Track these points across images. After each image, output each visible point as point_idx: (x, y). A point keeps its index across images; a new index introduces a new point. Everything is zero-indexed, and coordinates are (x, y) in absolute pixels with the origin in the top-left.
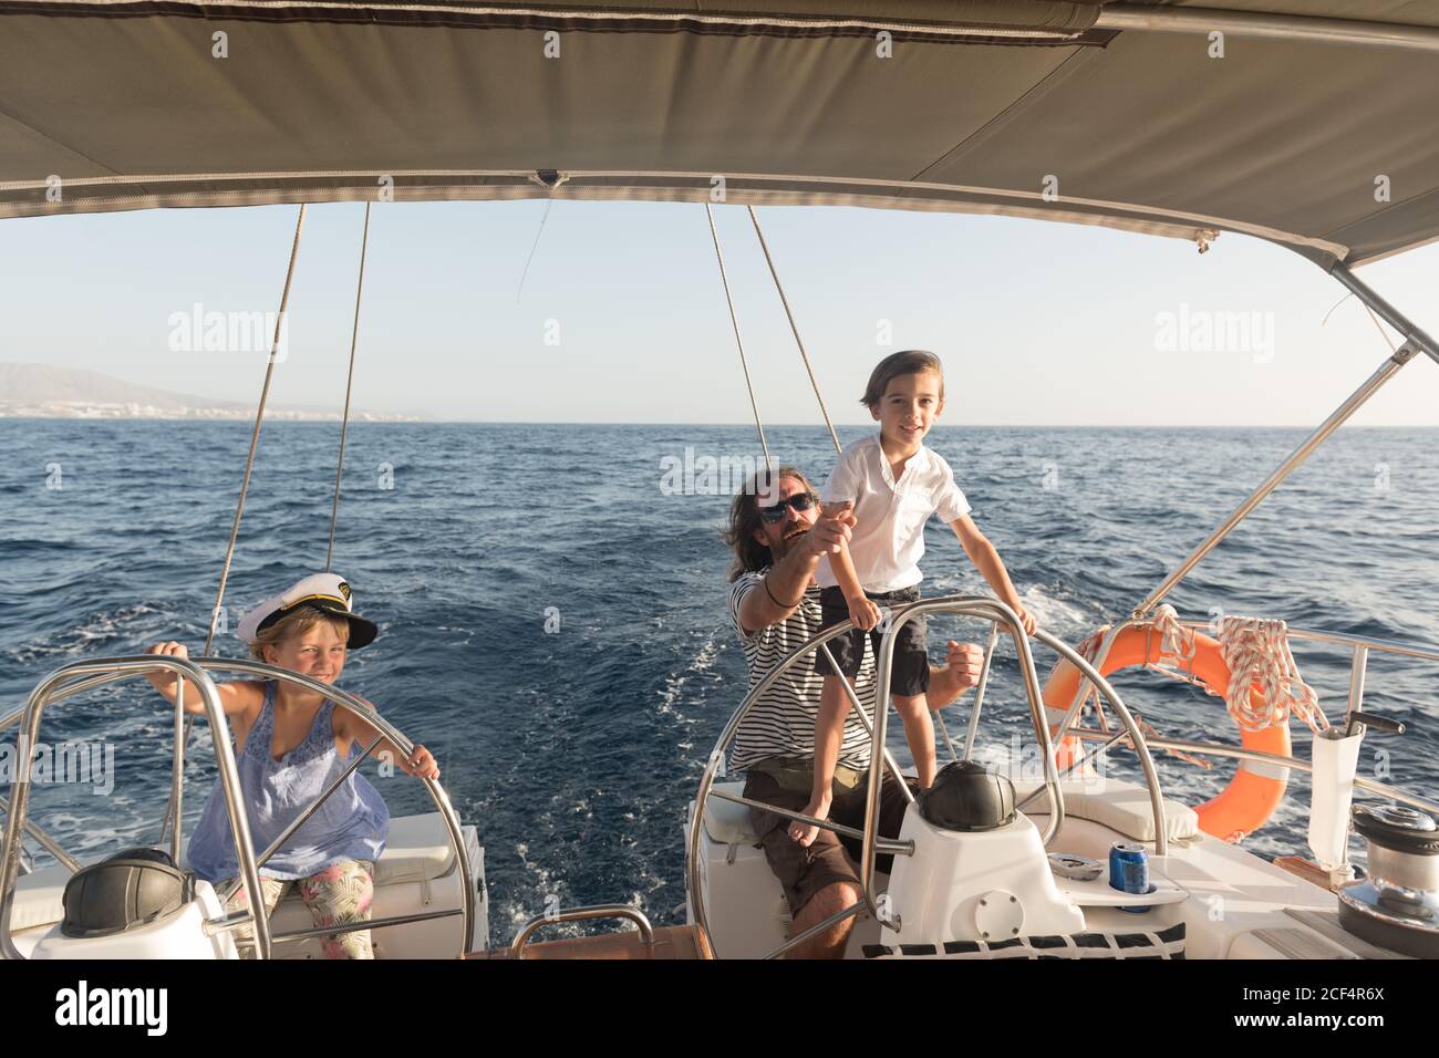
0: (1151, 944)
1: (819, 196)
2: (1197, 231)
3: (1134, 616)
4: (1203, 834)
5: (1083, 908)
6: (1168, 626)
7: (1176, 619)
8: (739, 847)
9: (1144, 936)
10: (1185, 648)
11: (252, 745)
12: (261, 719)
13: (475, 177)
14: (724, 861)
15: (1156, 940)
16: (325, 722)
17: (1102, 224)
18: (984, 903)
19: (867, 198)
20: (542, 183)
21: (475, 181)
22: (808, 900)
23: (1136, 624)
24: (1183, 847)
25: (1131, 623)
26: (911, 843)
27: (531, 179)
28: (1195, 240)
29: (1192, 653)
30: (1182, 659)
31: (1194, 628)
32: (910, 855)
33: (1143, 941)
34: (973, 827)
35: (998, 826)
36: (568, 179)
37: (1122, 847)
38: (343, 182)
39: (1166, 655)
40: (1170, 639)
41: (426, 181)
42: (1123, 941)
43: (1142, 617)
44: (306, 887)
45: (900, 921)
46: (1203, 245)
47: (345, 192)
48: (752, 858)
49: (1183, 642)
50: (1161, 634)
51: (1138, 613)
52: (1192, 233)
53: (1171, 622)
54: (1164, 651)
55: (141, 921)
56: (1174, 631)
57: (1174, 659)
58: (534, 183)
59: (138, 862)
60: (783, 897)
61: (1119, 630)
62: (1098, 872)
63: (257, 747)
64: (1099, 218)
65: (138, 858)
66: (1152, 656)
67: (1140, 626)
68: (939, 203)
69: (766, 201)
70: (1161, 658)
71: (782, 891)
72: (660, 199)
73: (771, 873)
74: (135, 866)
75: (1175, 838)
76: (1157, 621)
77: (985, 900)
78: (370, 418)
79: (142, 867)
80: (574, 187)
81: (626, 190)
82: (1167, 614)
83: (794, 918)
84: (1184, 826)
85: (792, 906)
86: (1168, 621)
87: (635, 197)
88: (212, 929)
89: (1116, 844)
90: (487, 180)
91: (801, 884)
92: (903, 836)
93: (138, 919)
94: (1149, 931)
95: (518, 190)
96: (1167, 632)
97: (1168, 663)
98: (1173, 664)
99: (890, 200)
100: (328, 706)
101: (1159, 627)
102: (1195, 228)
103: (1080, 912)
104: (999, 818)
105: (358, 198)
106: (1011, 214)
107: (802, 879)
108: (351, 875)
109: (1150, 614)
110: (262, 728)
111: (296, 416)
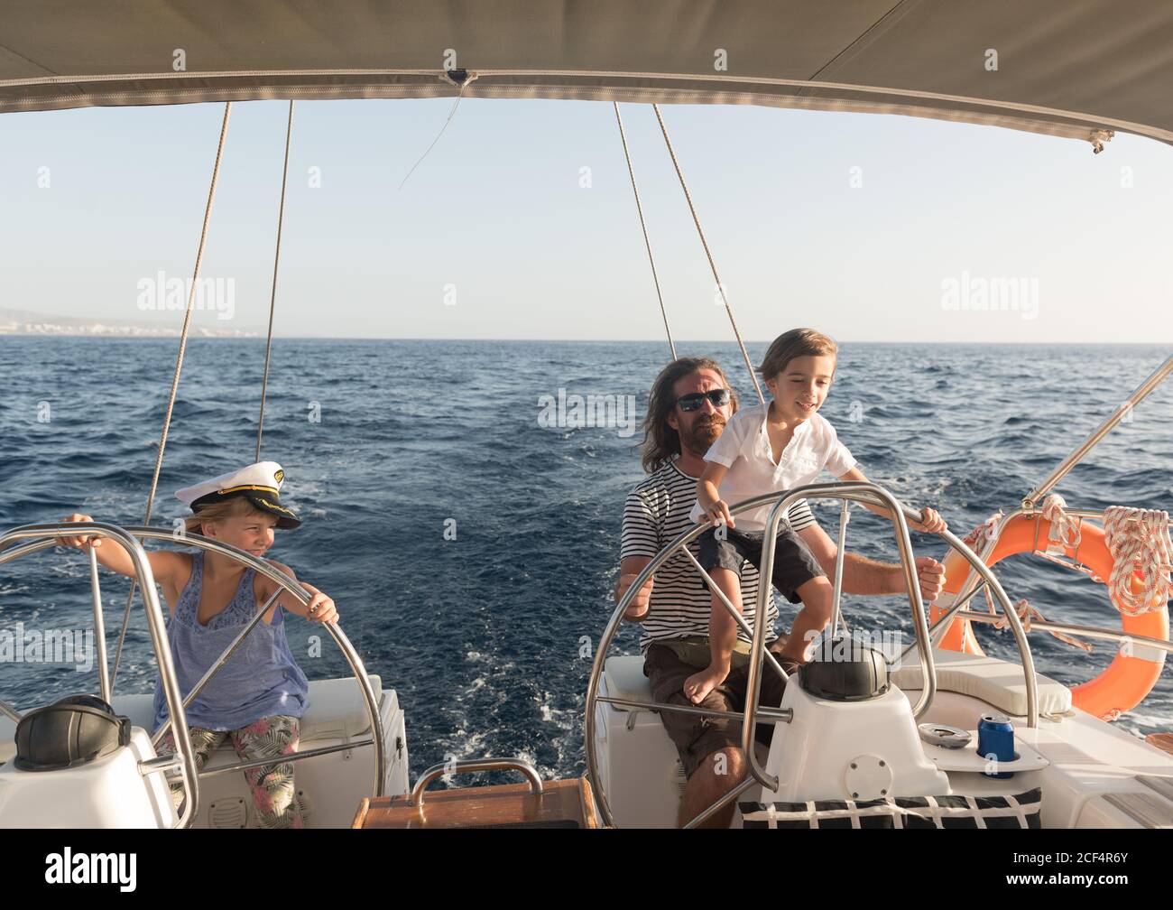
0: (1008, 806)
1: (721, 96)
2: (1092, 131)
3: (1024, 505)
4: (1076, 710)
5: (948, 772)
6: (1056, 515)
7: (1064, 509)
8: (638, 715)
9: (1004, 799)
10: (1072, 538)
11: (181, 610)
12: (190, 586)
13: (388, 76)
14: (624, 726)
15: (1014, 802)
16: (247, 588)
17: (998, 124)
18: (854, 766)
19: (768, 98)
20: (452, 82)
21: (388, 79)
22: (700, 763)
23: (1026, 512)
24: (1055, 721)
25: (1021, 512)
26: (790, 711)
27: (441, 78)
28: (1090, 140)
29: (1078, 541)
30: (1069, 547)
31: (1081, 517)
32: (789, 722)
33: (1001, 803)
34: (847, 698)
35: (872, 696)
36: (477, 78)
37: (990, 719)
38: (264, 81)
39: (1054, 543)
40: (1057, 527)
41: (342, 80)
42: (982, 804)
43: (1031, 506)
44: (237, 738)
45: (777, 782)
46: (1098, 145)
47: (266, 91)
48: (650, 723)
49: (1070, 530)
50: (1049, 522)
51: (1028, 502)
52: (1087, 133)
53: (1058, 511)
54: (1051, 539)
55: (83, 759)
56: (1062, 520)
57: (1060, 547)
58: (444, 82)
59: (79, 707)
60: (678, 761)
61: (1007, 521)
62: (966, 742)
63: (185, 612)
64: (996, 118)
65: (78, 704)
66: (1041, 544)
67: (1028, 515)
68: (839, 103)
69: (670, 100)
70: (1049, 546)
71: (678, 757)
72: (566, 97)
73: (667, 736)
74: (77, 711)
75: (1049, 714)
76: (1045, 510)
77: (856, 763)
78: (207, 333)
79: (82, 712)
80: (483, 87)
81: (532, 90)
82: (1055, 503)
83: (688, 779)
84: (1058, 702)
85: (686, 770)
86: (1056, 510)
87: (542, 96)
88: (146, 769)
89: (984, 716)
90: (400, 79)
91: (694, 747)
92: (784, 705)
93: (80, 757)
94: (1008, 795)
95: (428, 89)
96: (1055, 521)
97: (1056, 551)
98: (1060, 552)
99: (789, 99)
100: (250, 574)
101: (1048, 516)
102: (1090, 128)
103: (945, 776)
104: (872, 689)
105: (280, 96)
106: (909, 114)
107: (695, 742)
108: (277, 729)
109: (1040, 503)
110: (191, 595)
111: (131, 331)
